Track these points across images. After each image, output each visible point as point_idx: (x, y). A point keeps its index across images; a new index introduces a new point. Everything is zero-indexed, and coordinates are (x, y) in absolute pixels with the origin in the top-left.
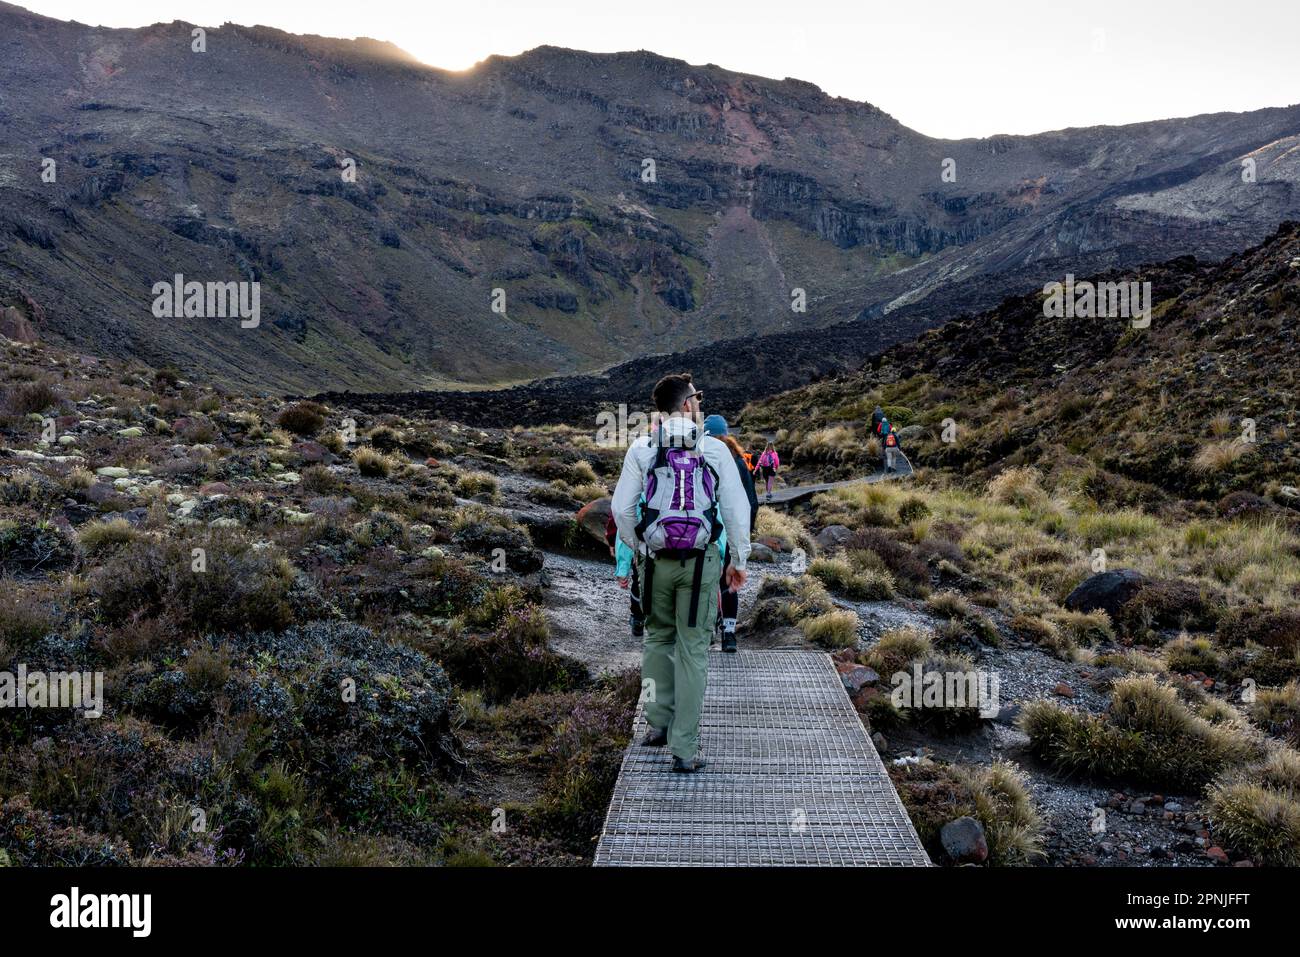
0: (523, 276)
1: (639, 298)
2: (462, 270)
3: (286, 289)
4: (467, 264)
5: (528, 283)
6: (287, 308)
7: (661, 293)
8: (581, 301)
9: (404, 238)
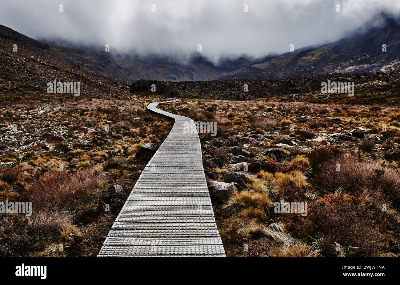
0: (168, 74)
1: (186, 78)
2: (159, 73)
3: (132, 76)
4: (159, 72)
5: (169, 75)
6: (133, 79)
7: (189, 77)
8: (177, 78)
9: (150, 68)
